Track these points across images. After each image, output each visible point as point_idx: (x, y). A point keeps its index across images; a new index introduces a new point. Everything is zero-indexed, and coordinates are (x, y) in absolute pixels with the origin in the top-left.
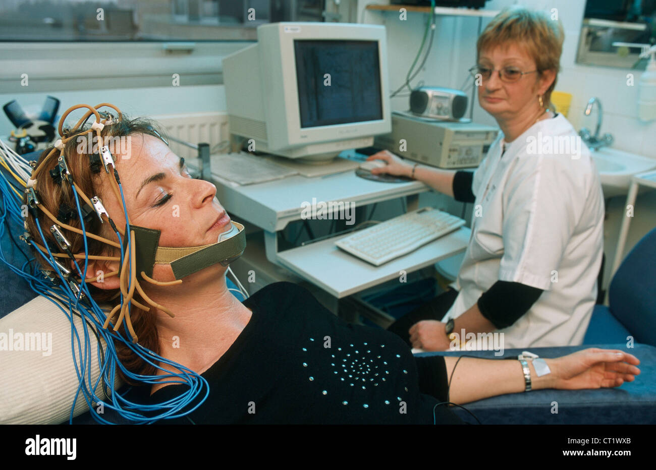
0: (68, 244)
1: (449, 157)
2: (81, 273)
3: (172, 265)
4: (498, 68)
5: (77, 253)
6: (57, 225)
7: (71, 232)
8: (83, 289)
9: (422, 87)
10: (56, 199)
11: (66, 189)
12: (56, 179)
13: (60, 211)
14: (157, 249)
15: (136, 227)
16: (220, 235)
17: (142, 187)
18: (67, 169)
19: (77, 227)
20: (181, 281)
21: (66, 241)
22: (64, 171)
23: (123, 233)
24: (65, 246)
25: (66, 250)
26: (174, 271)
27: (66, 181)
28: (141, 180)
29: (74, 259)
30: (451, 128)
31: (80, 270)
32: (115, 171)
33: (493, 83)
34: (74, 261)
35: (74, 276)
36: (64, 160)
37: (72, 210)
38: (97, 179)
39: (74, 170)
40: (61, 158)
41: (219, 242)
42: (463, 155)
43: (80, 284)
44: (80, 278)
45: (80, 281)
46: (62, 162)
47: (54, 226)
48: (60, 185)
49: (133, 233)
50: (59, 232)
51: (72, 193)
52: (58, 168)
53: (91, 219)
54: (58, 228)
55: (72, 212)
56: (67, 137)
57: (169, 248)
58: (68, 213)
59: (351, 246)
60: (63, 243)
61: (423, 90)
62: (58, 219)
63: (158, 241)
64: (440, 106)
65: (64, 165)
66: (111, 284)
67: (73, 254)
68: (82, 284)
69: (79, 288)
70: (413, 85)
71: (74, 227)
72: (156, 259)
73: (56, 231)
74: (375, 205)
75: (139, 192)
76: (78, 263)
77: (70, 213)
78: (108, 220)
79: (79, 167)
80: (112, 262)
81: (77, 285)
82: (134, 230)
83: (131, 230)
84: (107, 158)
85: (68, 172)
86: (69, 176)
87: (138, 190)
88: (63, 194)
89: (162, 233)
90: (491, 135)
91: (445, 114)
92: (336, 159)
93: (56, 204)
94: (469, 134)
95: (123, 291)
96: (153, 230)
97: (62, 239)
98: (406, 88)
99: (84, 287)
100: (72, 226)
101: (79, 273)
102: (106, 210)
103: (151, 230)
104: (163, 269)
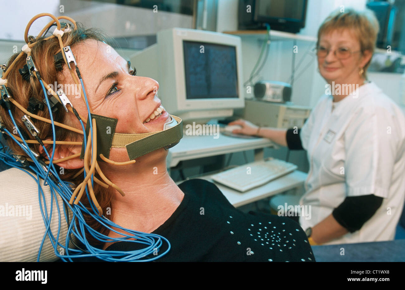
0: (38, 131)
1: (283, 125)
2: (49, 156)
3: (127, 147)
4: (333, 48)
5: (44, 140)
6: (27, 115)
7: (39, 121)
8: (51, 170)
10: (25, 94)
11: (34, 84)
12: (25, 76)
13: (29, 103)
14: (114, 134)
15: (97, 116)
16: (165, 124)
17: (100, 83)
18: (35, 66)
19: (44, 116)
20: (134, 161)
21: (35, 129)
22: (32, 69)
23: (86, 121)
24: (35, 133)
25: (36, 136)
26: (128, 153)
27: (34, 77)
28: (100, 78)
29: (43, 144)
30: (284, 106)
31: (48, 154)
32: (77, 68)
33: (330, 57)
34: (42, 146)
35: (42, 158)
36: (31, 59)
37: (40, 102)
38: (60, 75)
39: (41, 68)
40: (29, 58)
41: (164, 130)
42: (292, 124)
43: (48, 165)
44: (48, 160)
45: (47, 162)
46: (30, 61)
47: (25, 116)
48: (28, 81)
49: (94, 120)
50: (29, 121)
51: (40, 87)
52: (26, 67)
53: (56, 109)
54: (28, 118)
55: (40, 104)
56: (31, 42)
57: (124, 134)
58: (36, 104)
60: (33, 131)
61: (263, 82)
62: (27, 111)
63: (115, 128)
64: (274, 93)
65: (32, 63)
66: (75, 164)
67: (41, 140)
68: (50, 165)
69: (47, 169)
70: (255, 81)
71: (41, 116)
72: (113, 144)
73: (26, 120)
75: (98, 87)
76: (46, 147)
77: (38, 105)
78: (71, 110)
79: (45, 66)
80: (75, 146)
81: (45, 167)
82: (95, 118)
83: (92, 118)
84: (69, 57)
85: (35, 69)
86: (37, 73)
87: (97, 86)
88: (32, 88)
89: (118, 121)
91: (278, 98)
93: (25, 97)
94: (295, 110)
95: (86, 168)
96: (111, 119)
97: (32, 127)
99: (51, 168)
100: (39, 116)
101: (46, 155)
102: (70, 101)
103: (109, 118)
104: (118, 152)
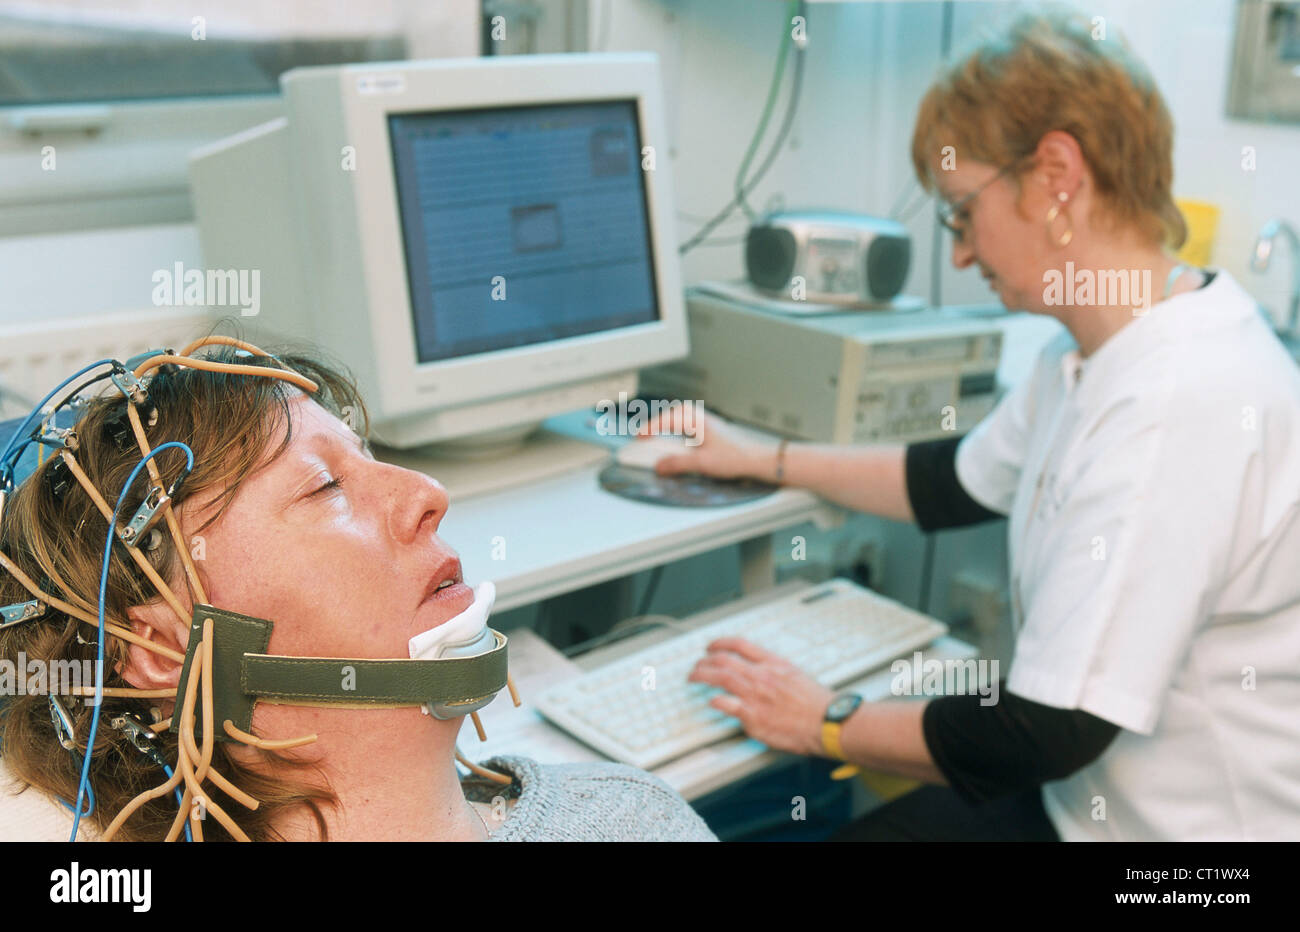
1: (860, 417)
9: (779, 213)
30: (863, 332)
42: (902, 408)
59: (572, 712)
61: (780, 223)
64: (831, 269)
70: (758, 203)
74: (657, 572)
90: (984, 346)
91: (848, 288)
92: (537, 438)
94: (914, 349)
98: (738, 211)
